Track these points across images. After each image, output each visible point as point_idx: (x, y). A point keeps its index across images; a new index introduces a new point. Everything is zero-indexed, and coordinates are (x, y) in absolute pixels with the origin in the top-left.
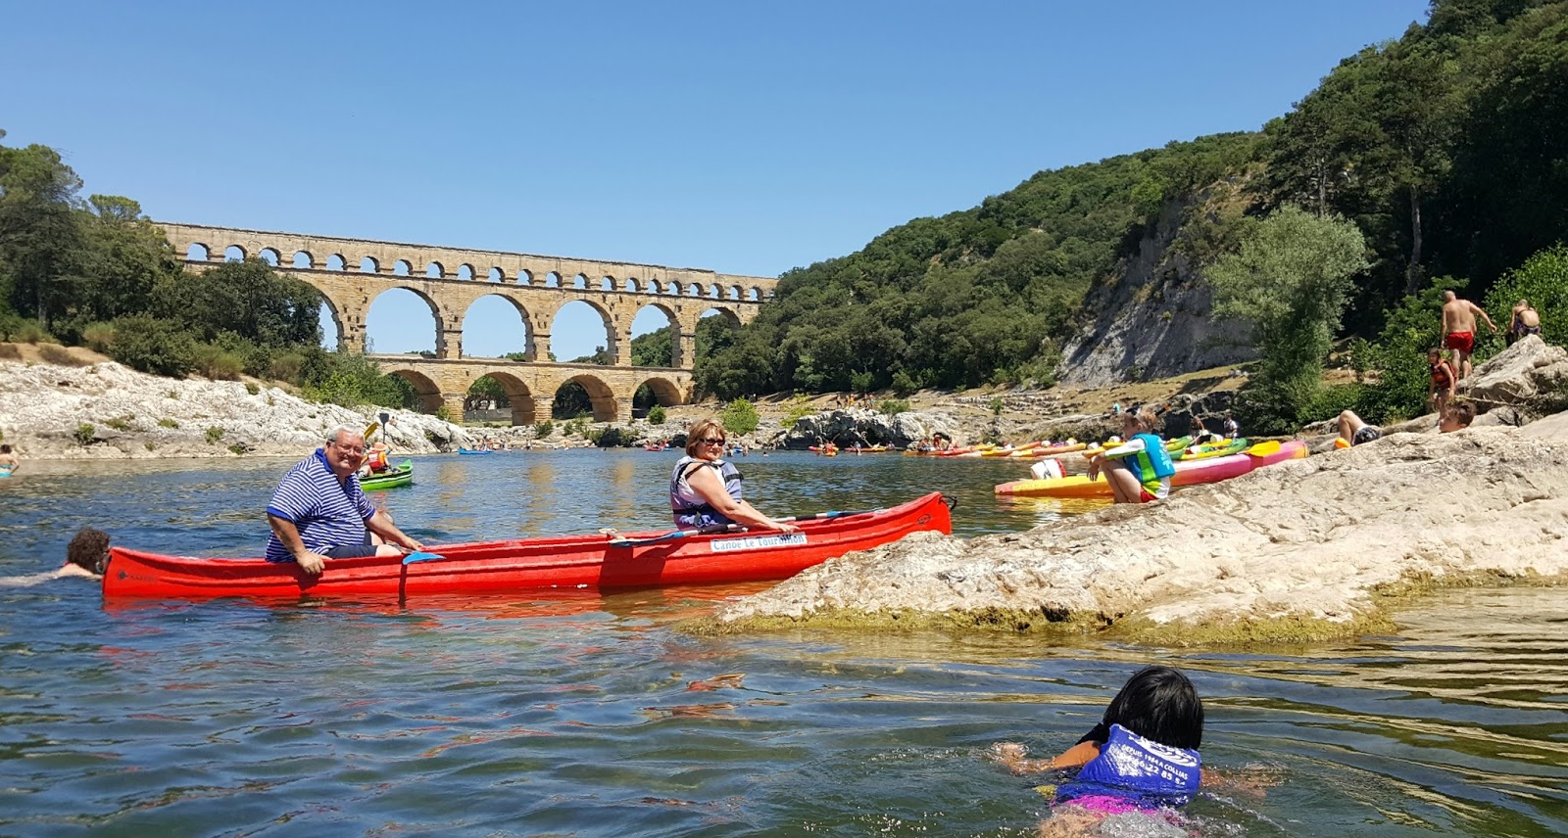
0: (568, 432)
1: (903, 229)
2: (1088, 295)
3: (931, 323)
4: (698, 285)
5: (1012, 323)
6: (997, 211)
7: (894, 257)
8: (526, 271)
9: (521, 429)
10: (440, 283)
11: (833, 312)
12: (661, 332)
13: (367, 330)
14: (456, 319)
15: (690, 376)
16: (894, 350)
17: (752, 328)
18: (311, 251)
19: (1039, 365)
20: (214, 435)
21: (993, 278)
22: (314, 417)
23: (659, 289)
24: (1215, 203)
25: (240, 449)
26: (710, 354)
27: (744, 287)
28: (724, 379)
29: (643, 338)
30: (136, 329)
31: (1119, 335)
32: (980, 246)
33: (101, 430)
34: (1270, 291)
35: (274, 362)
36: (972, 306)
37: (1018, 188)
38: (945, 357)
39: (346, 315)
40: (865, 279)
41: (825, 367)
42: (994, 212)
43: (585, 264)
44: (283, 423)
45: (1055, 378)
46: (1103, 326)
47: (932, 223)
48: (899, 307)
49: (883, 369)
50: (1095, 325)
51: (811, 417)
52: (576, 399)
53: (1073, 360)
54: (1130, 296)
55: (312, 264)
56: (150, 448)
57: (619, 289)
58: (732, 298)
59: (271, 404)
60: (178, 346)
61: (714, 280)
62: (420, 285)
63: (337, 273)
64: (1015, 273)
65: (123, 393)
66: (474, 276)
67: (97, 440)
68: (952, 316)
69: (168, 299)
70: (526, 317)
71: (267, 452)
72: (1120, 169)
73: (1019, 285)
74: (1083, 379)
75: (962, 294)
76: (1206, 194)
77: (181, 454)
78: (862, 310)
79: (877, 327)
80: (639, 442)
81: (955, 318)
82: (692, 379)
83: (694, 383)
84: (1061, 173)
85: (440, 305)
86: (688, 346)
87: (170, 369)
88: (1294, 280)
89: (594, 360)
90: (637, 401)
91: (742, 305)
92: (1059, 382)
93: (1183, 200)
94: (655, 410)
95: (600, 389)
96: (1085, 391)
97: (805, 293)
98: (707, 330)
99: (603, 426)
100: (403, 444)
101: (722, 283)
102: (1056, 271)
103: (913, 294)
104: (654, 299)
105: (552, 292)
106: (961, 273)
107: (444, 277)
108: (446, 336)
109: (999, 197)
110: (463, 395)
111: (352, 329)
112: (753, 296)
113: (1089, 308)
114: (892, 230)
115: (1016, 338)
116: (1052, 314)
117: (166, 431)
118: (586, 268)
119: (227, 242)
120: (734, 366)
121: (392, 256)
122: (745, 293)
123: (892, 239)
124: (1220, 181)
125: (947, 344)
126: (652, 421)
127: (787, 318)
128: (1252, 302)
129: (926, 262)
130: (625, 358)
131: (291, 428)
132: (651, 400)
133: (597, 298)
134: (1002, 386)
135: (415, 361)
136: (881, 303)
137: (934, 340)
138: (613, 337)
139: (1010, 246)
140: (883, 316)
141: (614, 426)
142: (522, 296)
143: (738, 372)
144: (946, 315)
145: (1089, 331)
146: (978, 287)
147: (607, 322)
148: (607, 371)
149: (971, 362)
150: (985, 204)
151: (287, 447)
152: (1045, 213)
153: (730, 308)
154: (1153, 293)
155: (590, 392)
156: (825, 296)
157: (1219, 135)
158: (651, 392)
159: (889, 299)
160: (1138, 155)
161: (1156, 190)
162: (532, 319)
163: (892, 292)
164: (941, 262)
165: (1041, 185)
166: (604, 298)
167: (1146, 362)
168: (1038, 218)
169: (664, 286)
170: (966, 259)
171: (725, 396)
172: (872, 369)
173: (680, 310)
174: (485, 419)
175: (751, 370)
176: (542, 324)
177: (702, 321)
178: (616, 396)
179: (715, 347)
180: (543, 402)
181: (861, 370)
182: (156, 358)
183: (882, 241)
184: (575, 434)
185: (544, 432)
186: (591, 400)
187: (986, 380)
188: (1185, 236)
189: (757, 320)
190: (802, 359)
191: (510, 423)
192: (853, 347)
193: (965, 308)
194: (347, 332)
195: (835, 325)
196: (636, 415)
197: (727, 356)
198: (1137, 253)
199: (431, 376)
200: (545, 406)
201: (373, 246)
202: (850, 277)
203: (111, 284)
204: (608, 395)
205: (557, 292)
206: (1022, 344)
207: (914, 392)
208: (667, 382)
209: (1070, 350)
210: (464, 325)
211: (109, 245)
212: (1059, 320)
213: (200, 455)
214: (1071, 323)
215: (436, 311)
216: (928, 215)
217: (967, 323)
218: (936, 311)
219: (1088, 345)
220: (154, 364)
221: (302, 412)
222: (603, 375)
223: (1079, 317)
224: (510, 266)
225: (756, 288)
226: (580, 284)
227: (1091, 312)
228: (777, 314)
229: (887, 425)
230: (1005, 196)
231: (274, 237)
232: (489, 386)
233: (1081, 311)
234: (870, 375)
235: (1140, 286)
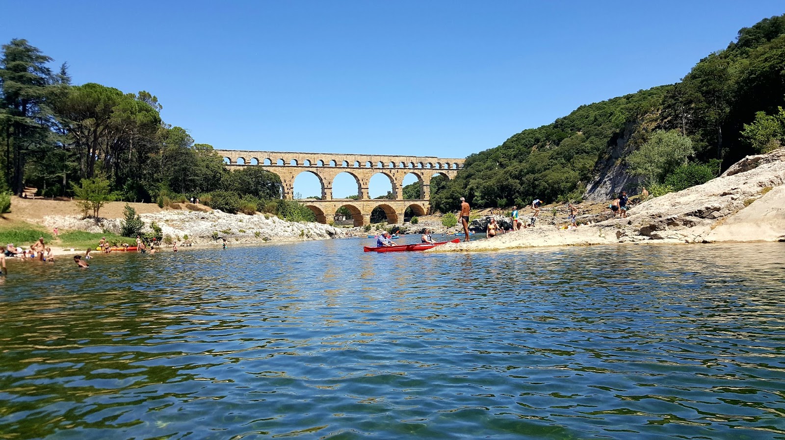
0: (377, 229)
1: (519, 135)
2: (597, 163)
3: (531, 176)
4: (430, 163)
5: (565, 175)
6: (561, 125)
7: (516, 147)
8: (358, 161)
9: (358, 228)
10: (323, 169)
11: (489, 173)
12: (415, 184)
13: (294, 190)
14: (329, 183)
15: (428, 202)
16: (515, 189)
17: (455, 181)
18: (271, 158)
19: (576, 193)
20: (257, 235)
21: (557, 156)
22: (289, 227)
23: (414, 166)
24: (646, 123)
25: (266, 239)
26: (436, 193)
27: (451, 163)
28: (443, 204)
29: (407, 187)
30: (220, 196)
31: (609, 180)
32: (554, 141)
33: (220, 234)
34: (653, 164)
35: (266, 205)
36: (548, 169)
37: (571, 114)
38: (537, 191)
39: (285, 184)
40: (503, 158)
41: (486, 197)
42: (560, 125)
43: (382, 157)
44: (279, 230)
45: (583, 199)
46: (602, 177)
47: (533, 132)
48: (517, 170)
49: (511, 197)
50: (600, 176)
51: (477, 219)
52: (381, 214)
53: (590, 191)
54: (614, 163)
55: (271, 163)
56: (237, 240)
57: (396, 167)
58: (445, 168)
59: (274, 223)
60: (234, 202)
61: (437, 161)
62: (314, 170)
63: (281, 167)
64: (567, 153)
65: (224, 221)
66: (336, 165)
67: (219, 238)
68: (540, 173)
69: (226, 183)
70: (358, 181)
71: (275, 241)
72: (616, 104)
73: (569, 159)
74: (594, 199)
75: (544, 164)
76: (643, 120)
77: (247, 242)
78: (502, 171)
79: (508, 179)
80: (408, 232)
81: (541, 174)
82: (429, 204)
83: (430, 206)
84: (590, 106)
85: (323, 178)
86: (427, 190)
87: (232, 211)
88: (662, 160)
89: (387, 197)
90: (406, 214)
91: (449, 171)
92: (584, 201)
93: (634, 122)
94: (413, 218)
95: (390, 210)
96: (593, 204)
97: (477, 165)
98: (435, 182)
99: (392, 226)
100: (321, 236)
101: (441, 162)
102: (586, 152)
103: (523, 164)
104: (412, 171)
105: (369, 170)
106: (545, 154)
107: (324, 165)
108: (326, 190)
109: (562, 119)
110: (333, 215)
111: (288, 189)
112: (454, 167)
113: (597, 168)
114: (515, 135)
115: (567, 182)
116: (582, 172)
117: (241, 234)
118: (382, 159)
119: (237, 156)
120: (446, 198)
121: (303, 158)
122: (451, 166)
123: (515, 139)
124: (648, 114)
125: (538, 185)
126: (413, 223)
127: (469, 176)
128: (646, 169)
129: (530, 149)
130: (400, 196)
131: (282, 231)
132: (412, 214)
133: (387, 172)
134: (561, 203)
135: (313, 202)
136: (509, 168)
137: (532, 184)
138: (394, 187)
139: (566, 141)
140: (510, 174)
141: (397, 225)
142: (356, 172)
143: (449, 200)
144: (538, 173)
145: (597, 178)
146: (551, 160)
147: (392, 181)
148: (393, 202)
149: (548, 193)
150: (556, 122)
151: (282, 238)
152: (583, 125)
153: (444, 172)
154: (622, 161)
155: (386, 211)
156: (486, 166)
157: (662, 87)
158: (412, 210)
159: (514, 166)
160: (624, 97)
161: (622, 118)
162: (361, 182)
163: (515, 163)
164: (536, 149)
165: (581, 112)
166: (391, 171)
167: (619, 191)
168: (580, 127)
169: (416, 165)
170: (548, 147)
171: (444, 211)
172: (505, 197)
173: (423, 174)
174: (342, 224)
175: (454, 199)
176: (365, 184)
177: (433, 178)
178: (397, 212)
179: (438, 190)
180: (366, 216)
181: (501, 198)
182: (227, 206)
183: (511, 140)
184: (380, 229)
185: (368, 229)
186: (386, 215)
187: (554, 201)
188: (634, 138)
189: (457, 177)
190: (476, 194)
191: (353, 226)
192: (498, 188)
193: (545, 169)
194: (286, 191)
195: (490, 178)
196: (405, 220)
197: (443, 194)
198: (616, 145)
199: (320, 207)
200: (367, 218)
201: (295, 155)
202: (497, 157)
203: (206, 179)
204: (394, 212)
205: (371, 170)
206: (569, 185)
207: (524, 206)
208: (419, 206)
209: (589, 187)
210: (333, 186)
211: (204, 164)
212: (585, 174)
213: (253, 242)
214: (589, 175)
215: (321, 180)
216: (531, 128)
217: (546, 176)
218: (533, 172)
219: (596, 185)
220: (226, 209)
221: (285, 225)
222: (392, 204)
223: (593, 172)
224: (350, 159)
225: (456, 164)
226: (380, 166)
227: (598, 170)
228: (465, 175)
229: (508, 222)
230: (565, 118)
231: (256, 153)
232: (343, 210)
233: (594, 170)
234: (505, 200)
235: (617, 159)
